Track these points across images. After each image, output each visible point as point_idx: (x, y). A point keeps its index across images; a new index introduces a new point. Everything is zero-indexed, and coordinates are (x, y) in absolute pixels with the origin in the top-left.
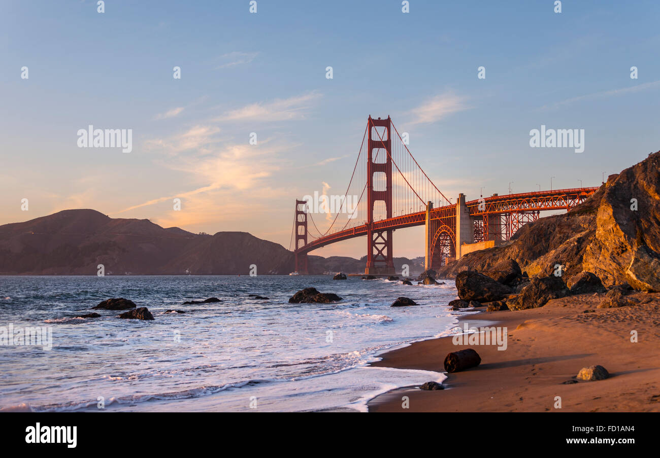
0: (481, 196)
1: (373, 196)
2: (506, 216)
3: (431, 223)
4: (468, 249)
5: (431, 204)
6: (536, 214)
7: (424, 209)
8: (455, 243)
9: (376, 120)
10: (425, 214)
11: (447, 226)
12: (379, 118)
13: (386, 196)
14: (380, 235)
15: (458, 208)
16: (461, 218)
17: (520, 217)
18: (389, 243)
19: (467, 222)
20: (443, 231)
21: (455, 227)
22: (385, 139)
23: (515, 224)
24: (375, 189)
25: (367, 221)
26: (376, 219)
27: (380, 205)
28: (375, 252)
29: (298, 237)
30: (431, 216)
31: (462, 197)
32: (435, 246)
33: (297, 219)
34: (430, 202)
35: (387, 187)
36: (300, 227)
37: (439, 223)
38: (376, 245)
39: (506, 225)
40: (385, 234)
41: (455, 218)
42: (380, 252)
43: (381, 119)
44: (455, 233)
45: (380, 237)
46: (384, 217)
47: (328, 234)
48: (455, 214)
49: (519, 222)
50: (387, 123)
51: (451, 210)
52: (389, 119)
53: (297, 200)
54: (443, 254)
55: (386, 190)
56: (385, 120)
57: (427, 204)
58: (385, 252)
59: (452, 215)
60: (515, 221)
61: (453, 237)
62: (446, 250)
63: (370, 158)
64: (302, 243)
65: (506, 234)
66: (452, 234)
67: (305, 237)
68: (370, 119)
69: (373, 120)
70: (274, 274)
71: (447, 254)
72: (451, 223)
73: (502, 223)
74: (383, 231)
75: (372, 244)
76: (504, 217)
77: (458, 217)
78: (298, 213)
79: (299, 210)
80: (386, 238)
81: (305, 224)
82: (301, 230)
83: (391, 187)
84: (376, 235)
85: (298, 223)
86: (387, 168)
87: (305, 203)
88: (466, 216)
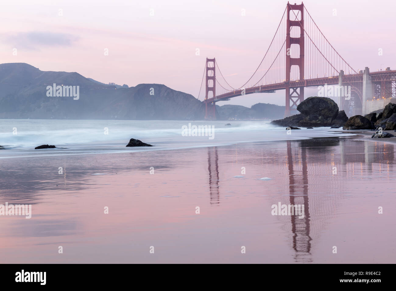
0: (381, 70)
1: (290, 62)
4: (371, 103)
5: (342, 72)
8: (362, 98)
9: (293, 5)
10: (338, 79)
11: (355, 88)
12: (295, 4)
13: (300, 62)
14: (295, 91)
15: (365, 77)
16: (367, 83)
18: (301, 97)
19: (370, 85)
20: (352, 91)
21: (362, 89)
22: (300, 19)
24: (292, 56)
25: (285, 80)
27: (295, 69)
28: (291, 103)
29: (208, 89)
30: (343, 80)
31: (367, 69)
33: (207, 74)
35: (301, 56)
37: (349, 85)
38: (292, 98)
40: (298, 90)
41: (362, 83)
42: (295, 103)
43: (297, 4)
44: (362, 93)
46: (298, 78)
48: (362, 79)
50: (301, 7)
51: (359, 77)
53: (207, 59)
54: (350, 105)
55: (299, 57)
56: (300, 5)
57: (339, 72)
58: (298, 103)
59: (360, 81)
61: (360, 95)
63: (288, 34)
66: (360, 93)
67: (213, 89)
68: (288, 4)
69: (291, 5)
71: (353, 106)
72: (359, 86)
74: (297, 88)
75: (289, 97)
77: (364, 82)
78: (208, 69)
79: (209, 66)
80: (299, 93)
81: (213, 78)
82: (211, 84)
83: (304, 55)
84: (291, 90)
85: (208, 78)
86: (300, 41)
87: (214, 60)
88: (370, 81)
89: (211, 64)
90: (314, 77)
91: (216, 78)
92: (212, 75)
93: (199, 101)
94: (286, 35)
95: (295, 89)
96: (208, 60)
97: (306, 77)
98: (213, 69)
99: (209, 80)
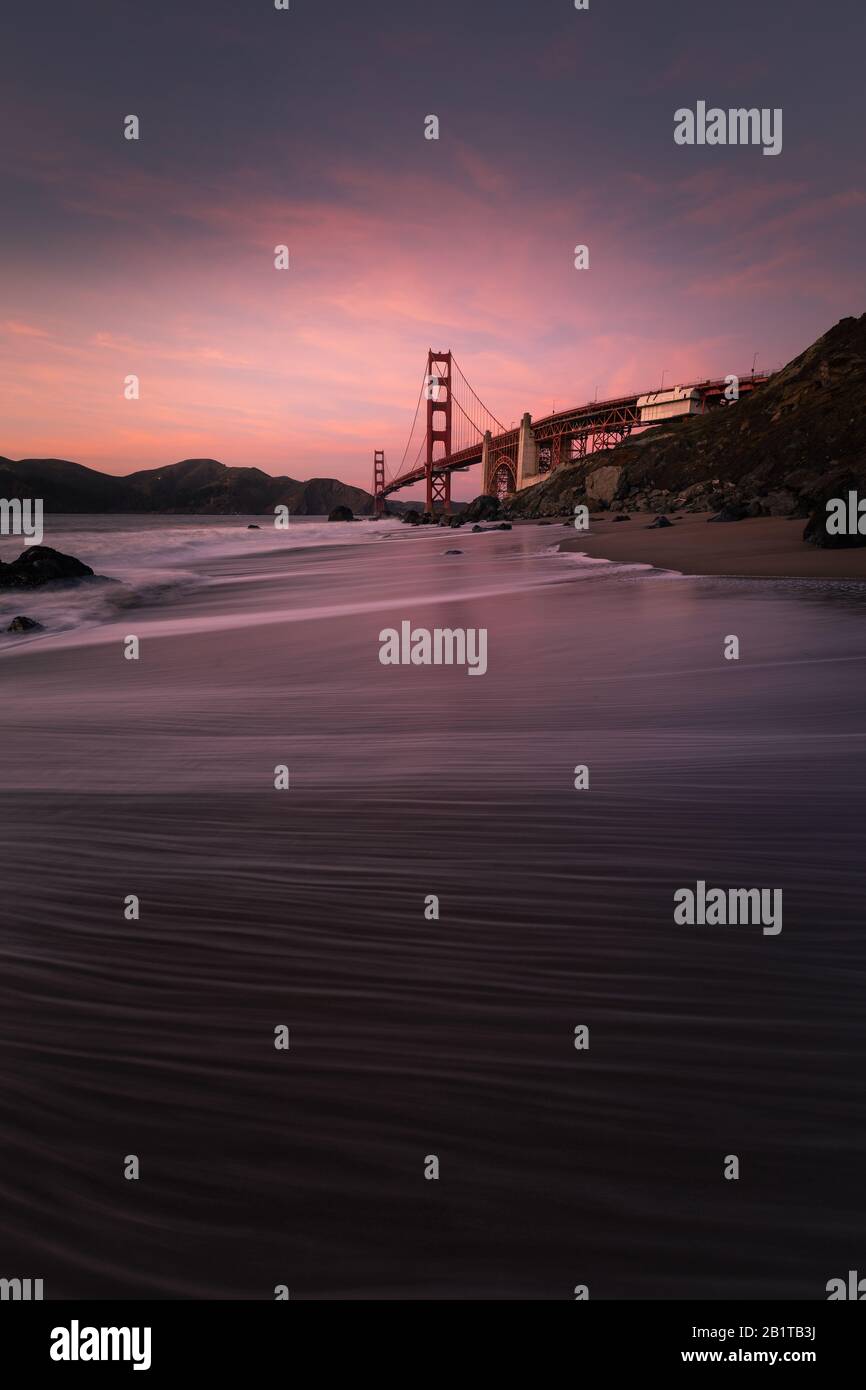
0: (554, 413)
1: (433, 436)
3: (490, 455)
4: (531, 482)
5: (489, 433)
7: (481, 440)
8: (516, 476)
9: (436, 356)
10: (483, 447)
11: (508, 457)
12: (439, 354)
13: (446, 436)
14: (439, 476)
15: (522, 433)
16: (525, 444)
18: (447, 485)
19: (532, 449)
20: (502, 463)
21: (517, 459)
22: (446, 376)
24: (434, 429)
25: (428, 463)
26: (435, 459)
27: (439, 446)
28: (434, 493)
29: (377, 483)
30: (489, 448)
31: (527, 417)
32: (492, 482)
33: (376, 468)
34: (488, 431)
35: (447, 426)
36: (379, 475)
37: (497, 455)
38: (435, 487)
40: (443, 475)
41: (517, 445)
42: (439, 493)
43: (442, 354)
44: (516, 463)
45: (439, 478)
46: (442, 455)
48: (518, 440)
50: (446, 358)
51: (514, 435)
52: (449, 355)
53: (375, 451)
55: (445, 429)
56: (445, 355)
57: (484, 434)
58: (443, 493)
59: (515, 442)
61: (513, 471)
62: (504, 487)
64: (380, 488)
66: (513, 466)
67: (382, 483)
68: (430, 356)
69: (433, 356)
72: (513, 452)
74: (441, 471)
75: (431, 485)
77: (521, 443)
78: (376, 462)
80: (444, 478)
81: (382, 472)
82: (379, 477)
85: (377, 472)
87: (382, 453)
88: (531, 441)
89: (379, 457)
96: (377, 453)
98: (382, 462)
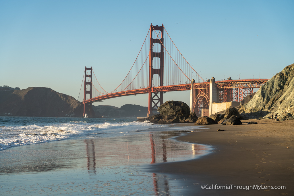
0: (224, 79)
1: (153, 72)
2: (236, 89)
3: (194, 91)
4: (216, 105)
5: (194, 80)
6: (251, 90)
8: (209, 102)
9: (155, 27)
10: (190, 86)
11: (204, 93)
12: (157, 25)
13: (160, 72)
14: (156, 95)
15: (211, 85)
16: (213, 90)
17: (244, 91)
18: (161, 100)
19: (216, 92)
20: (201, 95)
21: (209, 94)
22: (160, 38)
23: (241, 94)
25: (148, 86)
26: (154, 86)
29: (86, 92)
30: (194, 87)
31: (213, 78)
33: (85, 80)
35: (161, 67)
37: (199, 91)
38: (153, 101)
39: (236, 94)
40: (159, 95)
41: (209, 90)
42: (156, 105)
43: (158, 26)
44: (209, 97)
45: (156, 96)
47: (115, 92)
49: (243, 93)
54: (200, 107)
55: (160, 68)
56: (160, 27)
57: (191, 80)
59: (207, 88)
60: (241, 92)
61: (207, 99)
63: (151, 49)
65: (236, 98)
66: (207, 97)
67: (90, 92)
68: (151, 26)
69: (154, 26)
70: (69, 117)
71: (202, 108)
72: (207, 91)
73: (233, 93)
74: (158, 92)
75: (151, 100)
76: (235, 90)
77: (211, 89)
78: (86, 76)
79: (87, 74)
81: (91, 83)
82: (88, 88)
83: (163, 67)
84: (153, 94)
85: (86, 83)
86: (161, 55)
87: (91, 69)
88: (215, 88)
89: (89, 72)
90: (171, 84)
91: (93, 83)
92: (90, 81)
93: (79, 102)
94: (149, 51)
95: (156, 93)
96: (87, 69)
97: (165, 84)
98: (91, 76)
99: (87, 85)
